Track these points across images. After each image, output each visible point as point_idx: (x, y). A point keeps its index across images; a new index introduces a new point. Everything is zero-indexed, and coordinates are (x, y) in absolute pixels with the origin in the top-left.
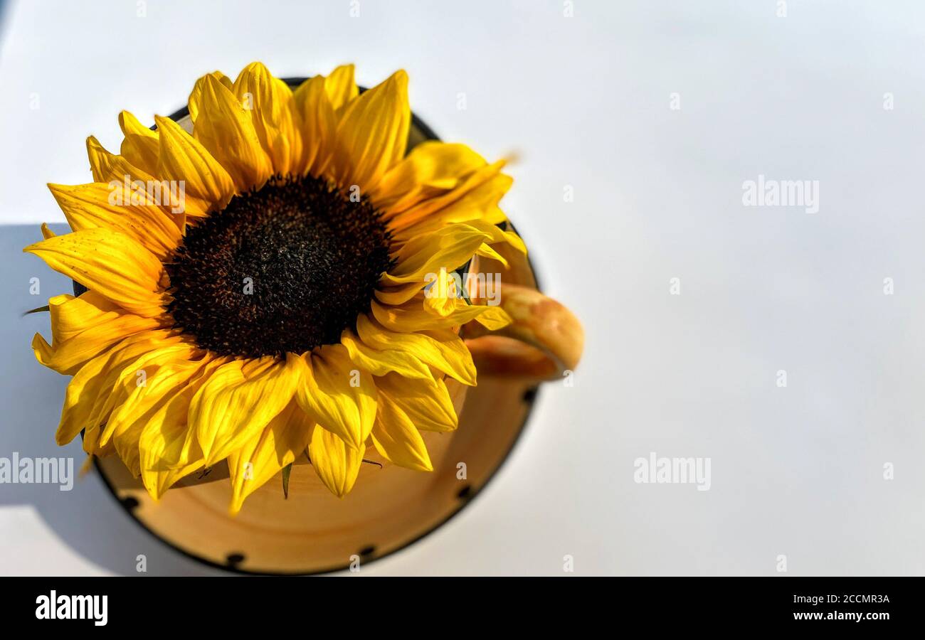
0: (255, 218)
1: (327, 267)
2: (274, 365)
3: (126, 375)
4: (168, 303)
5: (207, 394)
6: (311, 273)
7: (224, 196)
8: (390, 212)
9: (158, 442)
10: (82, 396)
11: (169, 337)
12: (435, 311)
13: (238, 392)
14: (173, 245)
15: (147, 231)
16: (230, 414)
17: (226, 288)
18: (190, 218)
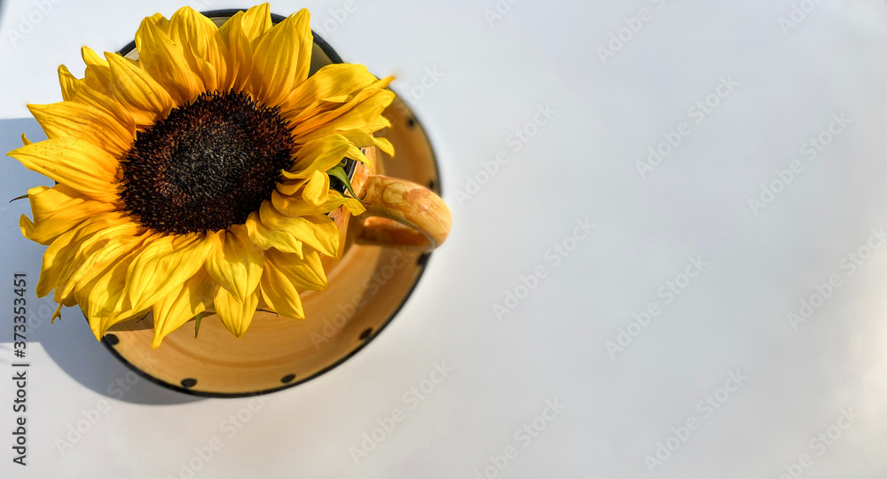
0: (189, 126)
1: (241, 165)
2: (197, 239)
3: (85, 246)
4: (121, 191)
5: (141, 261)
6: (228, 170)
7: (166, 109)
8: (294, 120)
9: (103, 296)
10: (54, 261)
11: (121, 217)
12: (311, 201)
13: (163, 259)
14: (127, 147)
15: (106, 136)
16: (155, 276)
17: (165, 180)
18: (139, 126)
